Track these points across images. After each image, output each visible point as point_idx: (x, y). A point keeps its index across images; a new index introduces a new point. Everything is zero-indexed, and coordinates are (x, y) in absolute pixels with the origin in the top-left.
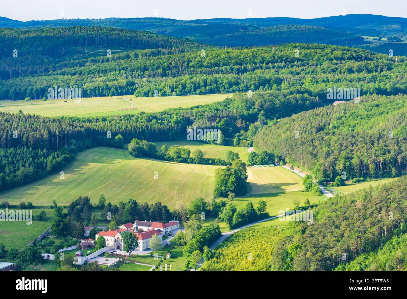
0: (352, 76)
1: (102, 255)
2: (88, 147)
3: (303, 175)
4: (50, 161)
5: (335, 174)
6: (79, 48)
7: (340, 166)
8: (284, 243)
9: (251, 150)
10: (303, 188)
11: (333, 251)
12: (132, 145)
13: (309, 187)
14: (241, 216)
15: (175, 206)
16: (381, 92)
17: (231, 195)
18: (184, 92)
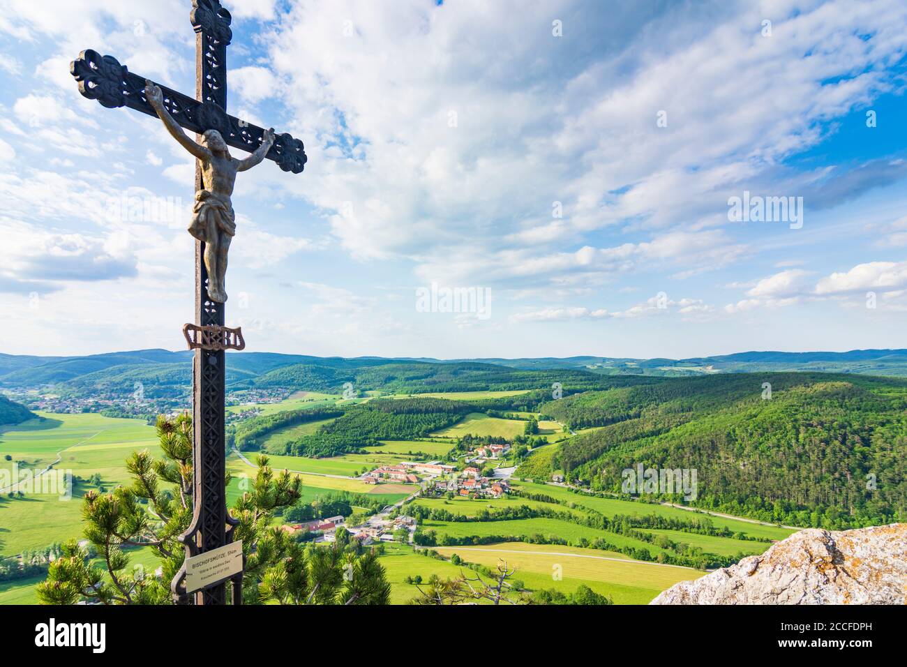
0: (583, 382)
1: (477, 459)
2: (470, 413)
3: (563, 425)
4: (454, 419)
5: (576, 424)
6: (465, 371)
7: (578, 422)
8: (555, 455)
9: (539, 414)
10: (562, 431)
11: (577, 459)
12: (488, 412)
13: (565, 431)
14: (536, 442)
15: (507, 438)
16: (595, 389)
17: (531, 433)
18: (510, 389)
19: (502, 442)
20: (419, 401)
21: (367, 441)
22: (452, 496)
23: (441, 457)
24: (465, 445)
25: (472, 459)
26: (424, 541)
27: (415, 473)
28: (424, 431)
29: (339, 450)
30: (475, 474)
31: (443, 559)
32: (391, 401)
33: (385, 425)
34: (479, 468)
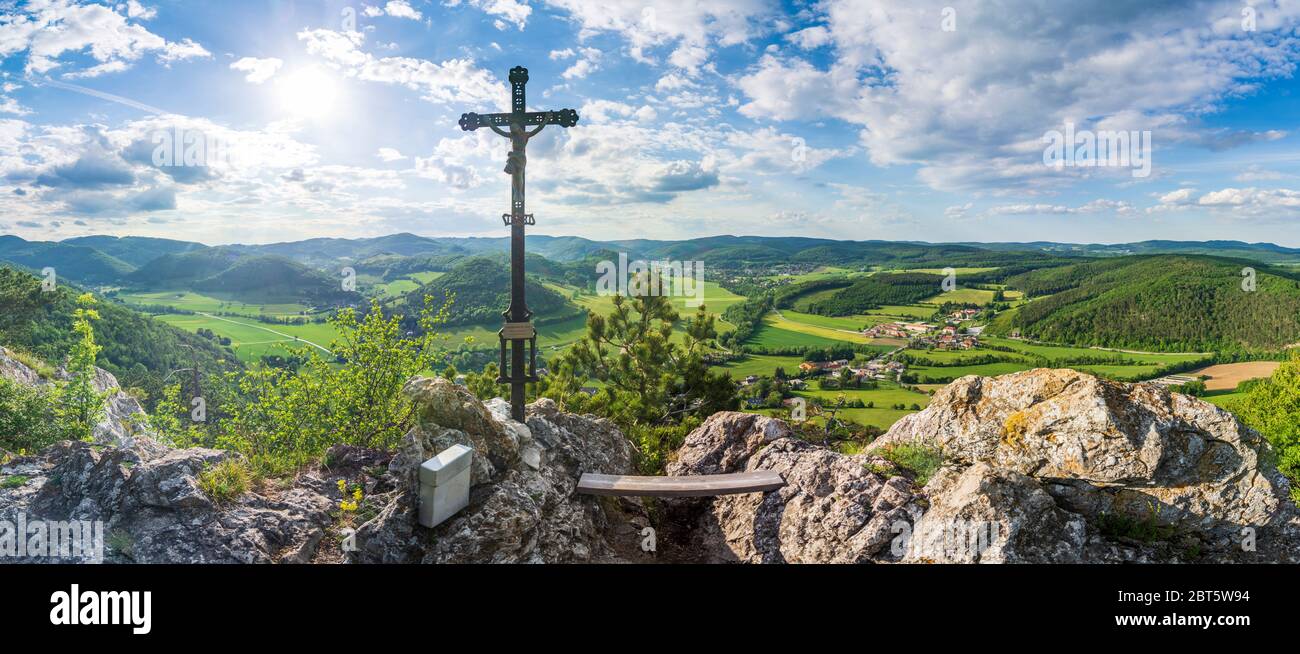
1: (954, 320)
3: (1022, 294)
6: (949, 252)
9: (1005, 286)
10: (1022, 298)
11: (1031, 319)
13: (1024, 298)
14: (1001, 307)
17: (998, 301)
18: (983, 266)
19: (975, 307)
20: (912, 275)
21: (870, 306)
22: (932, 348)
23: (926, 319)
24: (946, 310)
25: (951, 320)
26: (907, 380)
27: (906, 330)
28: (915, 298)
29: (848, 312)
30: (952, 332)
31: (922, 392)
32: (890, 275)
33: (884, 293)
34: (955, 327)
